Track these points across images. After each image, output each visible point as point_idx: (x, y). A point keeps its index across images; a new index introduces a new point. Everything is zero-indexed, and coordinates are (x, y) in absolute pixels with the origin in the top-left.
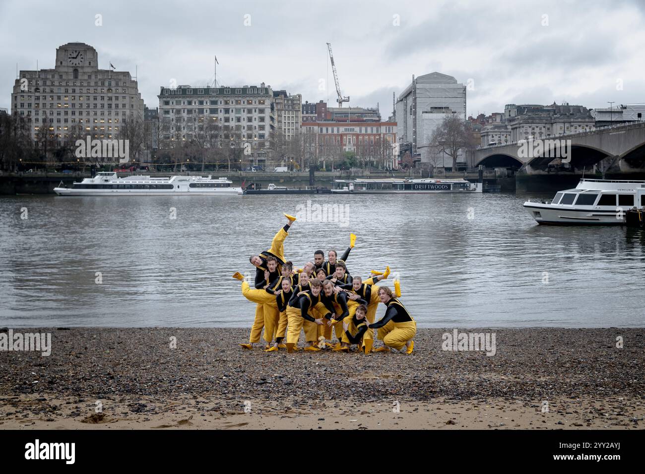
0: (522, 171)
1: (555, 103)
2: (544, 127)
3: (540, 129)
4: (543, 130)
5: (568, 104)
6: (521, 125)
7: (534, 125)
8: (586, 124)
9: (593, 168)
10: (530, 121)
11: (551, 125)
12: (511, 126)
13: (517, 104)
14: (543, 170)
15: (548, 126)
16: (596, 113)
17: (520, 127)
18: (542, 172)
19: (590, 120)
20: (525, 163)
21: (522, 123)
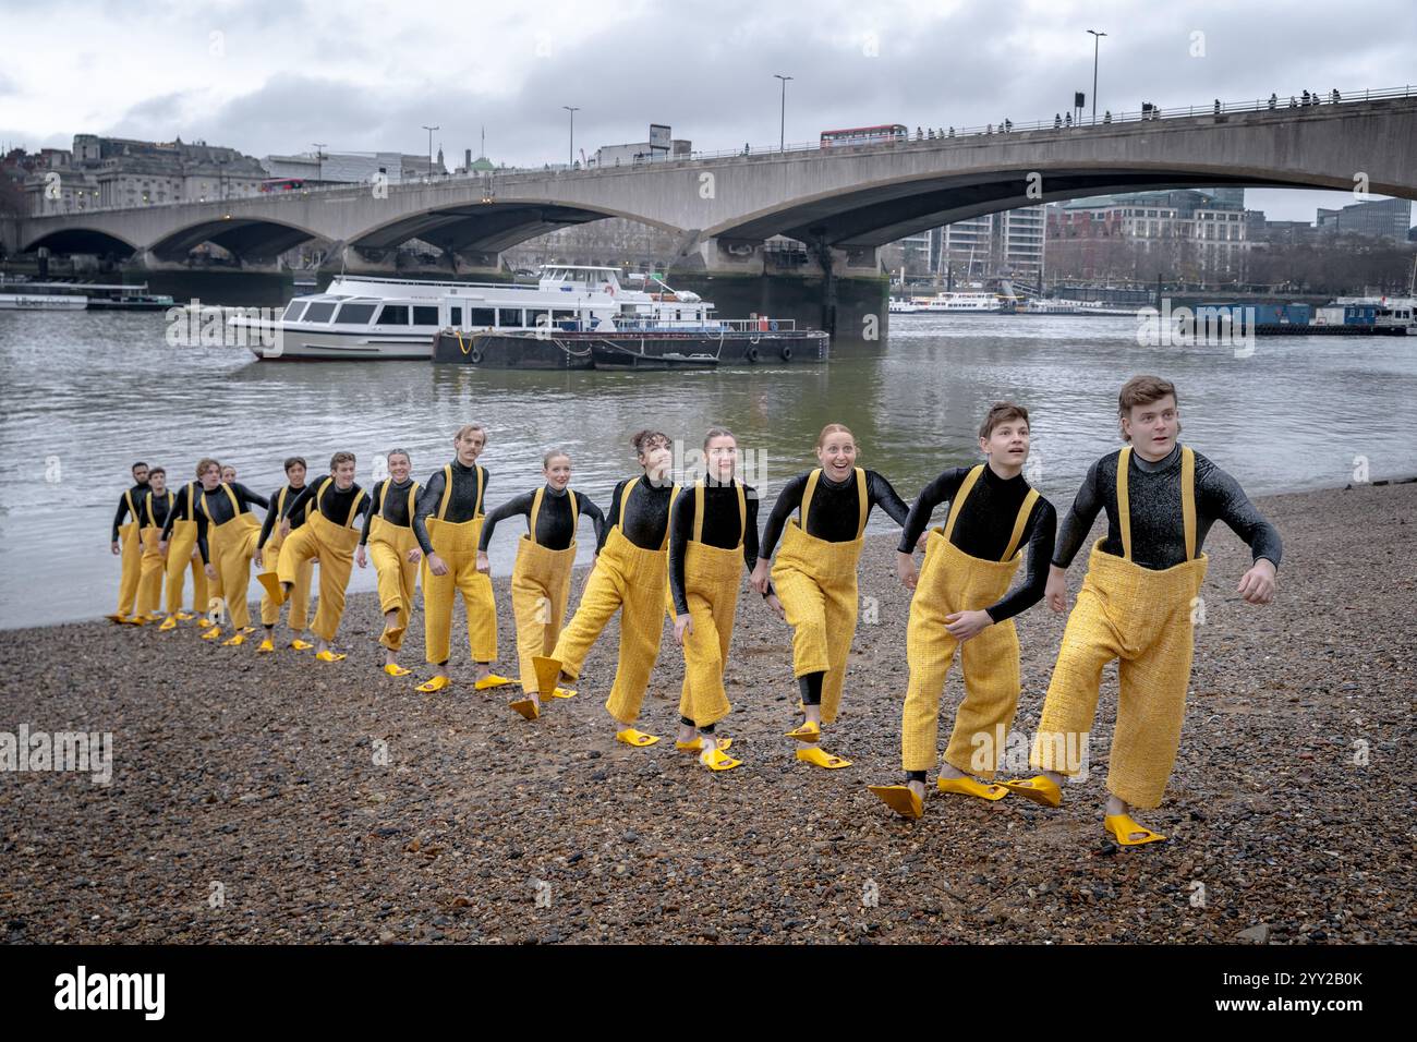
0: (135, 263)
1: (178, 140)
2: (168, 182)
3: (160, 185)
4: (166, 188)
5: (204, 143)
6: (120, 176)
7: (145, 178)
8: (251, 182)
9: (276, 262)
10: (139, 169)
11: (181, 179)
12: (98, 175)
13: (100, 136)
14: (180, 262)
15: (175, 181)
16: (271, 163)
17: (117, 180)
18: (177, 266)
19: (260, 176)
20: (142, 248)
21: (121, 172)
